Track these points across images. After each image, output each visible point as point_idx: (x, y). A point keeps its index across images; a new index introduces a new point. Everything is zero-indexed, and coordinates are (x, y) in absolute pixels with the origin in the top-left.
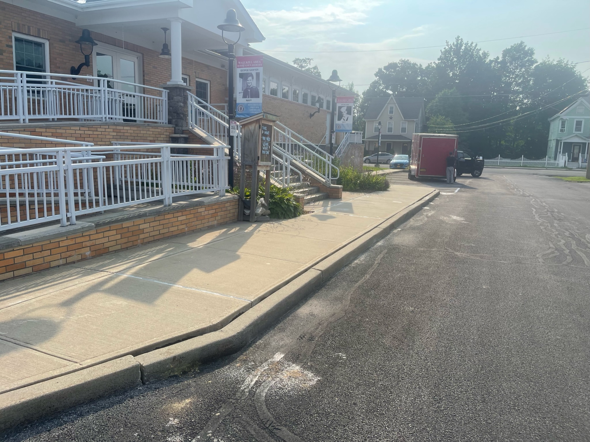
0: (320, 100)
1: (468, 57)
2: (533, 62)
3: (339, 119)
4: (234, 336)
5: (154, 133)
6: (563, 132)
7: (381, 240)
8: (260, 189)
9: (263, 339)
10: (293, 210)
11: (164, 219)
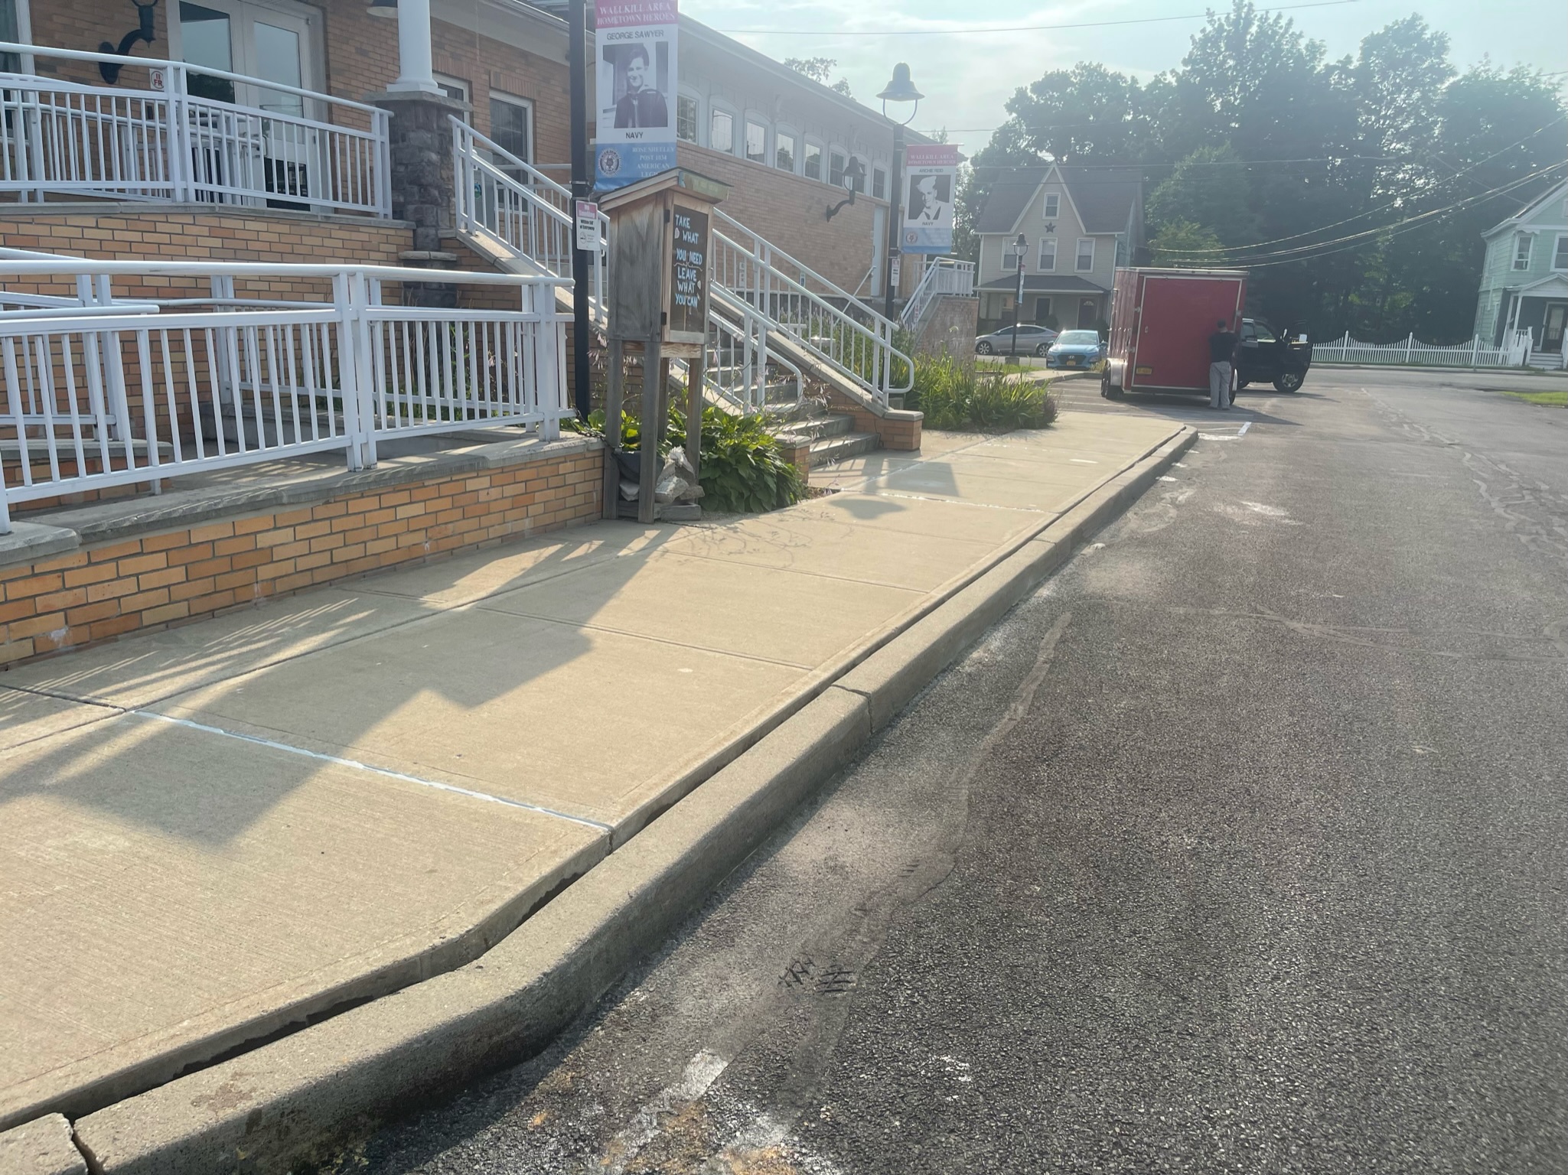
0: (854, 167)
1: (1267, 56)
2: (1442, 74)
3: (914, 215)
4: (528, 991)
5: (348, 244)
6: (1522, 268)
7: (1047, 580)
8: (675, 420)
9: (650, 984)
10: (773, 486)
11: (348, 514)
